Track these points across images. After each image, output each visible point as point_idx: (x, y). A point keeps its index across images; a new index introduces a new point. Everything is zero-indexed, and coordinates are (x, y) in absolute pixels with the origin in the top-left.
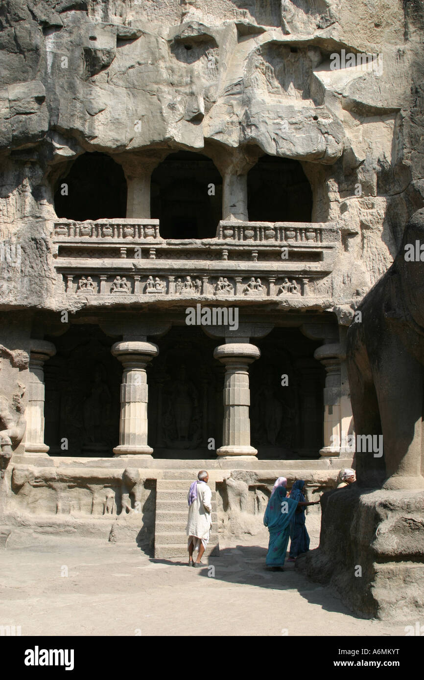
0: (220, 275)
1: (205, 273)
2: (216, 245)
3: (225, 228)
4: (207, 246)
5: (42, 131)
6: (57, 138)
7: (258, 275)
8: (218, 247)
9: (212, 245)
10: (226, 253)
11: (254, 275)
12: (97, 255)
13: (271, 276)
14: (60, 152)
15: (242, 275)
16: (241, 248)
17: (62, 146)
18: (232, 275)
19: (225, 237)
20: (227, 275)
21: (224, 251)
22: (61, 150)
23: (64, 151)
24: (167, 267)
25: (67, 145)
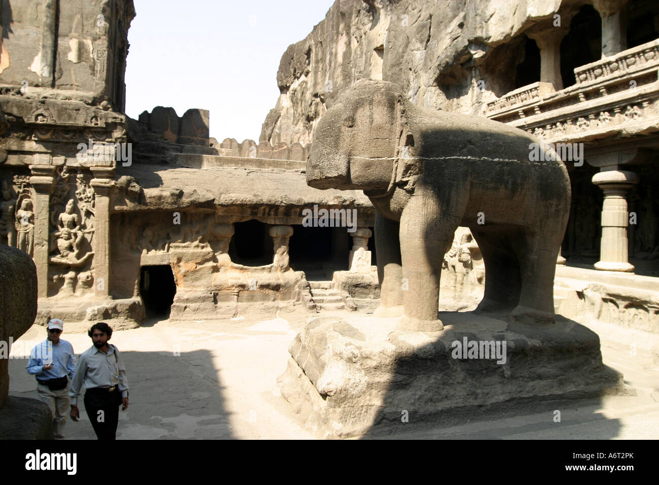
0: (578, 116)
1: (568, 117)
2: (573, 91)
3: (579, 74)
4: (568, 94)
5: (465, 46)
6: (473, 47)
7: (605, 109)
8: (575, 93)
9: (571, 92)
10: (581, 96)
11: (602, 110)
12: (507, 120)
13: (615, 107)
14: (475, 56)
15: (593, 112)
16: (591, 88)
17: (476, 52)
18: (586, 114)
19: (581, 81)
20: (583, 115)
21: (580, 94)
22: (476, 55)
23: (478, 54)
24: (542, 119)
25: (479, 49)
